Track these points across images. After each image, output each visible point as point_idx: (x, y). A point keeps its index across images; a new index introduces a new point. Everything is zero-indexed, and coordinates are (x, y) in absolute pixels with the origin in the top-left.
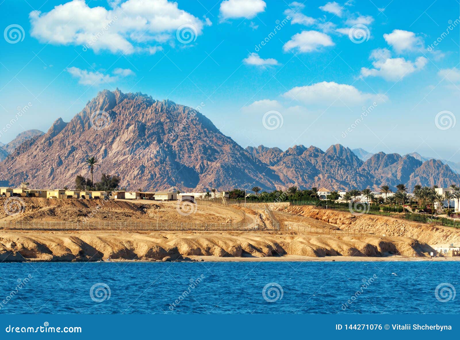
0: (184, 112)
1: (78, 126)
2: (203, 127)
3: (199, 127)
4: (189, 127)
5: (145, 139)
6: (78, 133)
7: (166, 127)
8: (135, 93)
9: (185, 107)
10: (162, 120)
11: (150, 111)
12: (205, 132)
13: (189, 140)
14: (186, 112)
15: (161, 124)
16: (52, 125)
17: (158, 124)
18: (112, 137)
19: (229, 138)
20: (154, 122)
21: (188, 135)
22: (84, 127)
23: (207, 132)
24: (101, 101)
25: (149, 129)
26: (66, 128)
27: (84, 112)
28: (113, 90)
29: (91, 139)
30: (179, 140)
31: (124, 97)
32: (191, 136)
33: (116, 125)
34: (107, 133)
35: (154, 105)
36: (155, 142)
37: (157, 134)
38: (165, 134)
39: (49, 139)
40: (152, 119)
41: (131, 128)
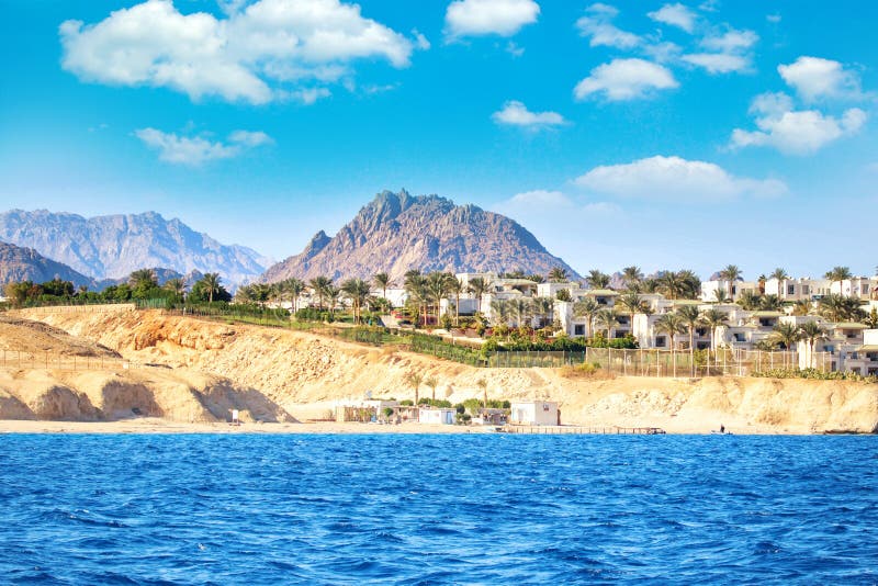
0: (495, 222)
1: (347, 242)
2: (520, 245)
3: (516, 243)
4: (501, 243)
5: (438, 261)
6: (346, 252)
7: (468, 244)
8: (428, 195)
9: (496, 215)
10: (463, 234)
11: (446, 221)
12: (523, 250)
13: (499, 261)
14: (498, 222)
15: (461, 238)
16: (310, 241)
17: (456, 240)
18: (391, 257)
19: (560, 259)
20: (452, 235)
21: (499, 255)
22: (354, 244)
23: (528, 250)
24: (380, 206)
25: (443, 247)
26: (329, 245)
27: (356, 222)
28: (396, 191)
29: (364, 261)
30: (485, 262)
31: (411, 201)
32: (503, 257)
33: (399, 241)
34: (386, 253)
35: (452, 212)
36: (450, 265)
37: (456, 253)
38: (466, 254)
39: (306, 260)
40: (448, 232)
41: (419, 244)
